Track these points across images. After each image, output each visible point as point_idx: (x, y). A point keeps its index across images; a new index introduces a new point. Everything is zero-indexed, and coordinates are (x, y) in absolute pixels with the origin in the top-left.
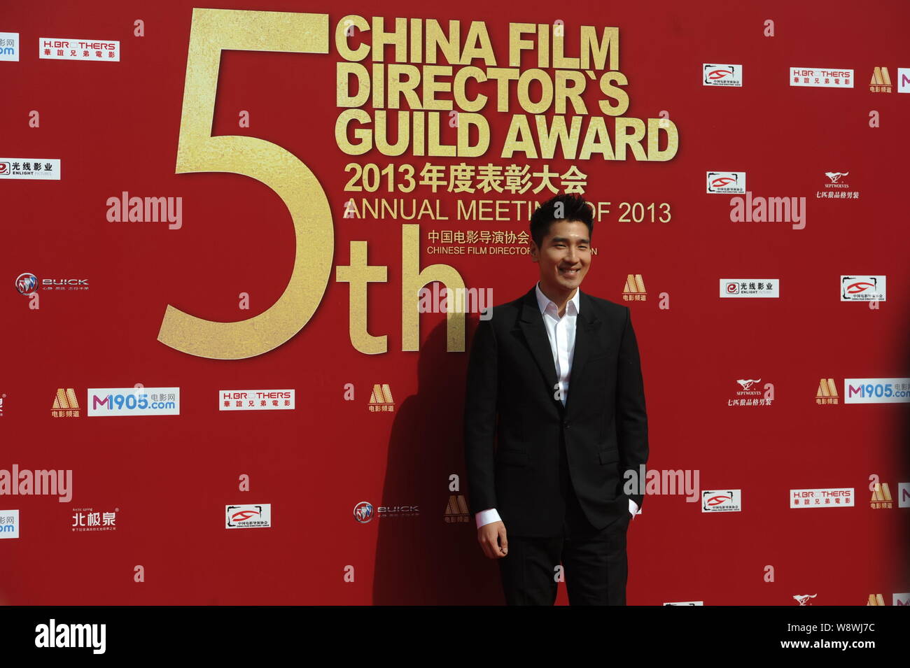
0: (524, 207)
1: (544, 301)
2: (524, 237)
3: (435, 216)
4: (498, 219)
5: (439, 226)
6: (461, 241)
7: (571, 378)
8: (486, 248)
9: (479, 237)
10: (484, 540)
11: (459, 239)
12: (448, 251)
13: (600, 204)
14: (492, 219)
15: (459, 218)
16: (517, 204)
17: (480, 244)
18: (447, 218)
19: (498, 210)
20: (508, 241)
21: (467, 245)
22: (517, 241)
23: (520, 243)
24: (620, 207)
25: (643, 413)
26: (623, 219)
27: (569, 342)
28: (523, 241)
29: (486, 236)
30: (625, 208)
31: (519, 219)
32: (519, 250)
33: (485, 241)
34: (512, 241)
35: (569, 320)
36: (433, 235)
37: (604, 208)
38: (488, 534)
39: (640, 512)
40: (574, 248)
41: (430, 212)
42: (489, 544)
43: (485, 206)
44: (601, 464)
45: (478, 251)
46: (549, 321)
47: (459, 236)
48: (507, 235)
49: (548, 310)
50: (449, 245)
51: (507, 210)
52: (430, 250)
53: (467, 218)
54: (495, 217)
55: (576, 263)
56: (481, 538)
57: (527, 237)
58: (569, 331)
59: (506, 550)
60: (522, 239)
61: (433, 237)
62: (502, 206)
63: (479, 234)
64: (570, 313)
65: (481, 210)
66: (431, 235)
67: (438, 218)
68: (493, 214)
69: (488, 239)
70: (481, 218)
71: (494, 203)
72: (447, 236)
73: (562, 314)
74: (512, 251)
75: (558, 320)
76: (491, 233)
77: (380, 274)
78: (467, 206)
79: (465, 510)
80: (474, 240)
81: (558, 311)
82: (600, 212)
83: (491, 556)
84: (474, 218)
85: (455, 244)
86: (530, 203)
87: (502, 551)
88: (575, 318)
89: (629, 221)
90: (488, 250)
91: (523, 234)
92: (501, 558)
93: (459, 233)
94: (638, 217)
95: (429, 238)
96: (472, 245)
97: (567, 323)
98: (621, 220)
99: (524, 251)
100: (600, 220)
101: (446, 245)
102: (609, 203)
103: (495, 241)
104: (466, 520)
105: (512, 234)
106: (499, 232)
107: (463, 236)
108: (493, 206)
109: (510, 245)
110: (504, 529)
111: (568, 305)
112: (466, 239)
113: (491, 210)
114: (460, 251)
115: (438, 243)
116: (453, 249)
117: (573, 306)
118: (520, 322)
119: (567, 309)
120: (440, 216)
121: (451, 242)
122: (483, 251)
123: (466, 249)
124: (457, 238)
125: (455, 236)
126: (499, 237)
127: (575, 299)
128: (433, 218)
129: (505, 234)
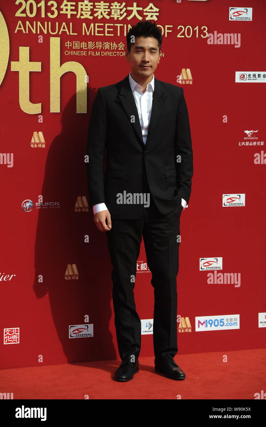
0: (122, 28)
1: (133, 83)
2: (122, 46)
3: (69, 32)
4: (106, 35)
5: (72, 39)
6: (84, 48)
7: (150, 128)
8: (99, 52)
9: (95, 45)
10: (98, 221)
11: (84, 47)
12: (77, 53)
13: (166, 26)
14: (103, 35)
15: (84, 34)
16: (117, 26)
17: (96, 50)
18: (76, 34)
19: (106, 29)
20: (113, 48)
21: (88, 50)
22: (118, 48)
23: (119, 49)
24: (178, 28)
26: (180, 35)
27: (148, 108)
28: (121, 48)
29: (99, 45)
30: (181, 29)
31: (119, 35)
32: (119, 53)
33: (99, 48)
34: (115, 48)
35: (148, 95)
36: (68, 44)
37: (168, 29)
38: (100, 217)
39: (187, 207)
40: (147, 53)
41: (66, 30)
42: (101, 223)
43: (99, 27)
44: (166, 178)
45: (95, 54)
46: (136, 95)
47: (83, 45)
48: (111, 45)
49: (136, 89)
50: (78, 50)
51: (112, 30)
52: (67, 53)
53: (88, 34)
54: (104, 34)
56: (96, 220)
57: (123, 46)
58: (148, 101)
59: (110, 226)
60: (121, 47)
61: (68, 45)
62: (109, 27)
63: (95, 43)
64: (149, 91)
65: (97, 29)
66: (67, 44)
67: (71, 34)
68: (103, 32)
69: (100, 47)
70: (96, 34)
71: (104, 26)
72: (76, 45)
73: (144, 92)
74: (115, 54)
75: (142, 95)
76: (102, 43)
77: (37, 67)
78: (88, 27)
79: (86, 204)
80: (92, 47)
81: (142, 90)
82: (166, 31)
83: (102, 230)
84: (93, 34)
85: (81, 49)
86: (125, 25)
87: (108, 227)
88: (151, 94)
89: (183, 37)
90: (100, 53)
91: (121, 44)
92: (107, 231)
93: (84, 43)
94: (189, 35)
95: (66, 46)
96: (91, 50)
97: (147, 97)
98: (178, 36)
99: (121, 54)
100: (166, 36)
101: (76, 50)
102: (172, 26)
103: (105, 48)
104: (87, 210)
105: (114, 44)
106: (107, 43)
107: (86, 45)
108: (103, 27)
109: (114, 50)
110: (109, 215)
111: (148, 86)
112: (87, 46)
113: (102, 29)
114: (84, 54)
115: (71, 49)
116: (80, 52)
117: (151, 86)
118: (120, 96)
119: (147, 88)
120: (72, 33)
121: (79, 48)
122: (98, 54)
123: (88, 53)
124: (82, 46)
125: (81, 45)
126: (107, 45)
127: (152, 83)
128: (68, 34)
129: (110, 44)
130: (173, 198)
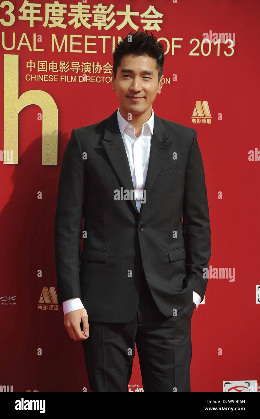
0: (109, 42)
1: (122, 123)
2: (108, 68)
3: (32, 48)
4: (86, 51)
5: (36, 57)
6: (54, 70)
8: (76, 77)
9: (70, 67)
10: (69, 324)
11: (53, 69)
12: (43, 78)
13: (174, 39)
14: (81, 51)
15: (53, 50)
16: (102, 39)
17: (70, 73)
18: (42, 50)
19: (86, 44)
20: (95, 71)
21: (59, 74)
22: (102, 71)
23: (105, 73)
24: (191, 42)
25: (206, 219)
26: (194, 53)
27: (144, 158)
28: (108, 71)
29: (76, 66)
30: (195, 43)
31: (104, 52)
32: (105, 79)
33: (76, 70)
34: (98, 71)
35: (144, 140)
36: (30, 65)
37: (177, 43)
38: (72, 320)
40: (138, 79)
41: (28, 44)
42: (73, 328)
43: (75, 40)
44: (170, 262)
45: (70, 79)
46: (127, 140)
47: (53, 66)
48: (94, 66)
50: (44, 73)
51: (94, 44)
52: (28, 77)
53: (60, 50)
54: (83, 50)
55: (139, 92)
56: (67, 323)
57: (111, 68)
58: (144, 149)
59: (87, 333)
60: (107, 70)
61: (31, 67)
62: (90, 40)
63: (70, 64)
64: (146, 134)
65: (72, 43)
66: (29, 65)
67: (35, 50)
68: (82, 47)
69: (78, 69)
70: (72, 51)
71: (83, 37)
72: (42, 66)
73: (138, 135)
74: (98, 79)
75: (135, 140)
76: (80, 64)
78: (60, 40)
79: (55, 299)
80: (66, 70)
81: (135, 132)
82: (174, 46)
83: (75, 338)
84: (66, 51)
85: (50, 72)
86: (114, 38)
87: (84, 334)
88: (149, 138)
89: (198, 54)
90: (78, 78)
91: (108, 65)
93: (53, 63)
94: (206, 51)
95: (27, 67)
96: (64, 73)
97: (143, 142)
98: (191, 54)
99: (108, 80)
100: (173, 54)
101: (42, 73)
102: (182, 39)
103: (84, 71)
104: (57, 308)
105: (98, 65)
106: (88, 63)
107: (56, 66)
108: (82, 40)
109: (97, 75)
111: (143, 127)
112: (59, 68)
113: (80, 44)
114: (54, 79)
115: (35, 72)
116: (48, 77)
117: (148, 127)
119: (143, 131)
120: (37, 48)
121: (46, 71)
122: (74, 79)
123: (59, 78)
125: (50, 66)
126: (87, 67)
127: (151, 123)
128: (30, 49)
129: (92, 64)
130: (180, 291)
